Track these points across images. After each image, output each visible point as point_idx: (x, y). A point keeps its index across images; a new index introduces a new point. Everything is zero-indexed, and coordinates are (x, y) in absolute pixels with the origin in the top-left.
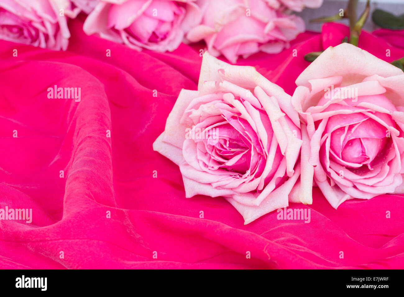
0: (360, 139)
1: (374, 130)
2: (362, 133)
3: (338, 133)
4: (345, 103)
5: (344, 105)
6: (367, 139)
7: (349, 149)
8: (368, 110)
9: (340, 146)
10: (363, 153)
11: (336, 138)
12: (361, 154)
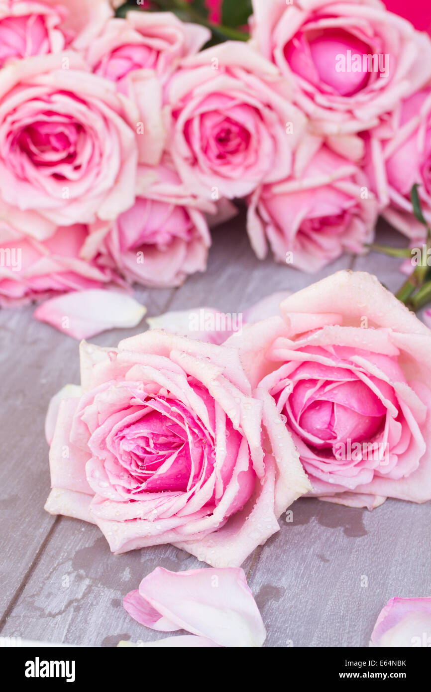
0: (333, 404)
1: (360, 401)
2: (340, 397)
3: (307, 385)
4: (332, 350)
5: (330, 353)
6: (345, 408)
7: (313, 414)
8: (361, 369)
9: (302, 403)
10: (330, 425)
11: (301, 391)
12: (326, 426)
